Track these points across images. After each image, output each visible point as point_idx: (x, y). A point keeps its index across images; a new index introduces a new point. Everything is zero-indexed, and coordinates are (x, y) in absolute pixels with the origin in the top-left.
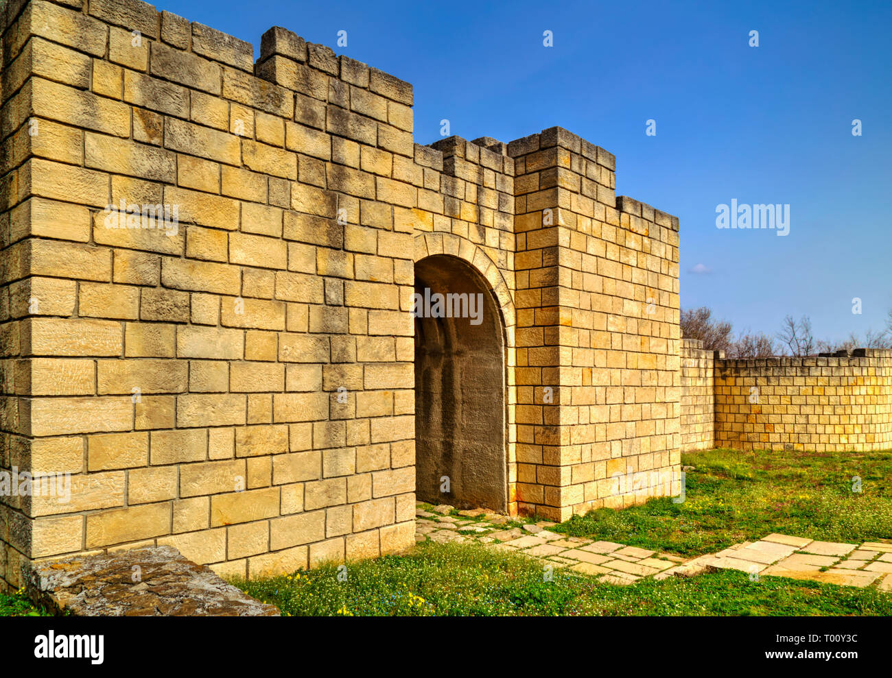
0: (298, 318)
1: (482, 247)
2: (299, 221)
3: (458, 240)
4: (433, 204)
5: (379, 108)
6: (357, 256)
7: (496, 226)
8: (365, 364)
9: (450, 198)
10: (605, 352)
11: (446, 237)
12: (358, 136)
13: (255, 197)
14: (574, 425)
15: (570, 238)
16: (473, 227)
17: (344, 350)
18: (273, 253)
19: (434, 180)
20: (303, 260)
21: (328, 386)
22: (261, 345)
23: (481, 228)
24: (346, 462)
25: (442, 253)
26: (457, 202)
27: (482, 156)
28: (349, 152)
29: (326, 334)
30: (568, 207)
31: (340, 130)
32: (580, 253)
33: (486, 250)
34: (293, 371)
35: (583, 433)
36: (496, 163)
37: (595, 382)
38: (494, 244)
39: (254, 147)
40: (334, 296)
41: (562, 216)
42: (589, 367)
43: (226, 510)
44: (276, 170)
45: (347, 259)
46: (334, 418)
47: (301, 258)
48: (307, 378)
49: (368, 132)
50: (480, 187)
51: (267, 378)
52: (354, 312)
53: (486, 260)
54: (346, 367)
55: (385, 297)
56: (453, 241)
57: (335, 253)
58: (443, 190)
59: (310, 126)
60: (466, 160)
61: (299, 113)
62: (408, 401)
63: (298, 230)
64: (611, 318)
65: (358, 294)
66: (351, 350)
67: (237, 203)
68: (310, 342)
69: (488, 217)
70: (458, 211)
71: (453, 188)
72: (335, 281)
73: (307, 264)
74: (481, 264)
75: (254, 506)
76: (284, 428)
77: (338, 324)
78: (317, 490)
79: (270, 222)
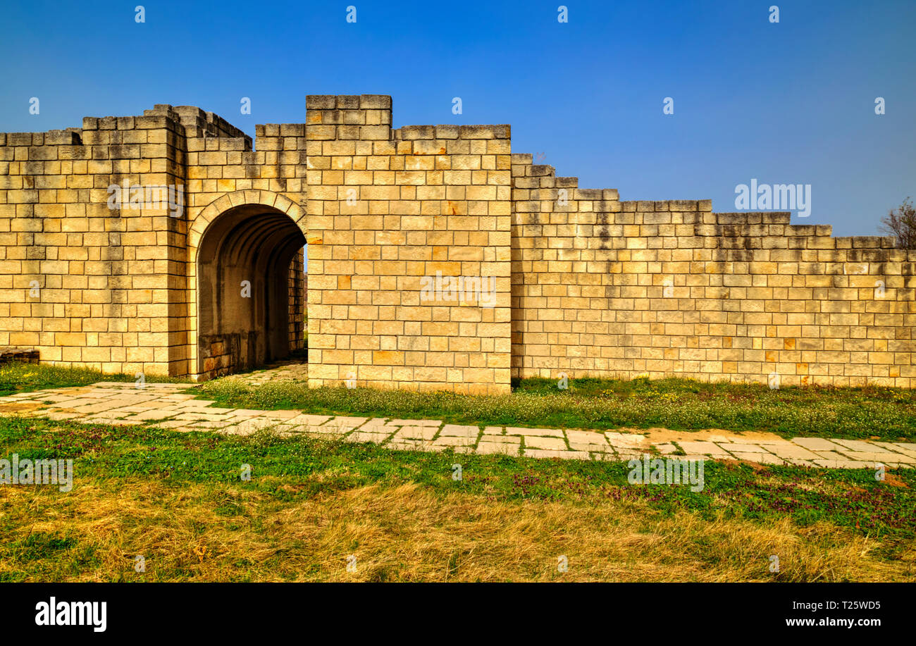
0: (95, 254)
1: (283, 194)
2: (94, 207)
3: (258, 193)
4: (236, 173)
5: (142, 137)
6: (129, 219)
7: (298, 175)
8: (133, 275)
9: (250, 167)
10: (371, 263)
11: (247, 193)
12: (128, 156)
13: (73, 201)
14: (326, 319)
15: (322, 177)
16: (273, 182)
17: (120, 269)
18: (82, 224)
19: (235, 158)
20: (97, 225)
21: (111, 286)
22: (77, 267)
23: (282, 181)
24: (122, 325)
25: (244, 203)
26: (258, 168)
27: (282, 130)
28: (123, 166)
29: (110, 261)
30: (320, 154)
31: (117, 156)
32: (336, 187)
33: (288, 195)
34: (92, 279)
35: (337, 326)
36: (297, 131)
37: (355, 286)
38: (297, 188)
39: (72, 178)
40: (114, 242)
41: (311, 162)
42: (347, 275)
43: (62, 339)
44: (83, 186)
45: (122, 222)
46: (115, 303)
47: (96, 225)
48: (100, 282)
49: (135, 152)
50: (281, 152)
51: (80, 282)
52: (126, 248)
53: (287, 202)
54: (121, 277)
55: (147, 239)
56: (254, 194)
57: (114, 220)
58: (244, 162)
59: (100, 159)
60: (267, 137)
61: (95, 155)
62: (163, 296)
63: (94, 211)
64: (380, 234)
65: (128, 239)
66: (125, 268)
67: (64, 205)
68: (101, 265)
69: (289, 172)
70: (259, 174)
71: (254, 159)
72: (115, 234)
73: (99, 227)
74: (281, 205)
75: (74, 339)
76: (88, 306)
77: (117, 255)
78: (105, 337)
79: (80, 210)
